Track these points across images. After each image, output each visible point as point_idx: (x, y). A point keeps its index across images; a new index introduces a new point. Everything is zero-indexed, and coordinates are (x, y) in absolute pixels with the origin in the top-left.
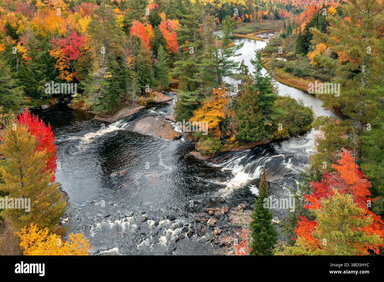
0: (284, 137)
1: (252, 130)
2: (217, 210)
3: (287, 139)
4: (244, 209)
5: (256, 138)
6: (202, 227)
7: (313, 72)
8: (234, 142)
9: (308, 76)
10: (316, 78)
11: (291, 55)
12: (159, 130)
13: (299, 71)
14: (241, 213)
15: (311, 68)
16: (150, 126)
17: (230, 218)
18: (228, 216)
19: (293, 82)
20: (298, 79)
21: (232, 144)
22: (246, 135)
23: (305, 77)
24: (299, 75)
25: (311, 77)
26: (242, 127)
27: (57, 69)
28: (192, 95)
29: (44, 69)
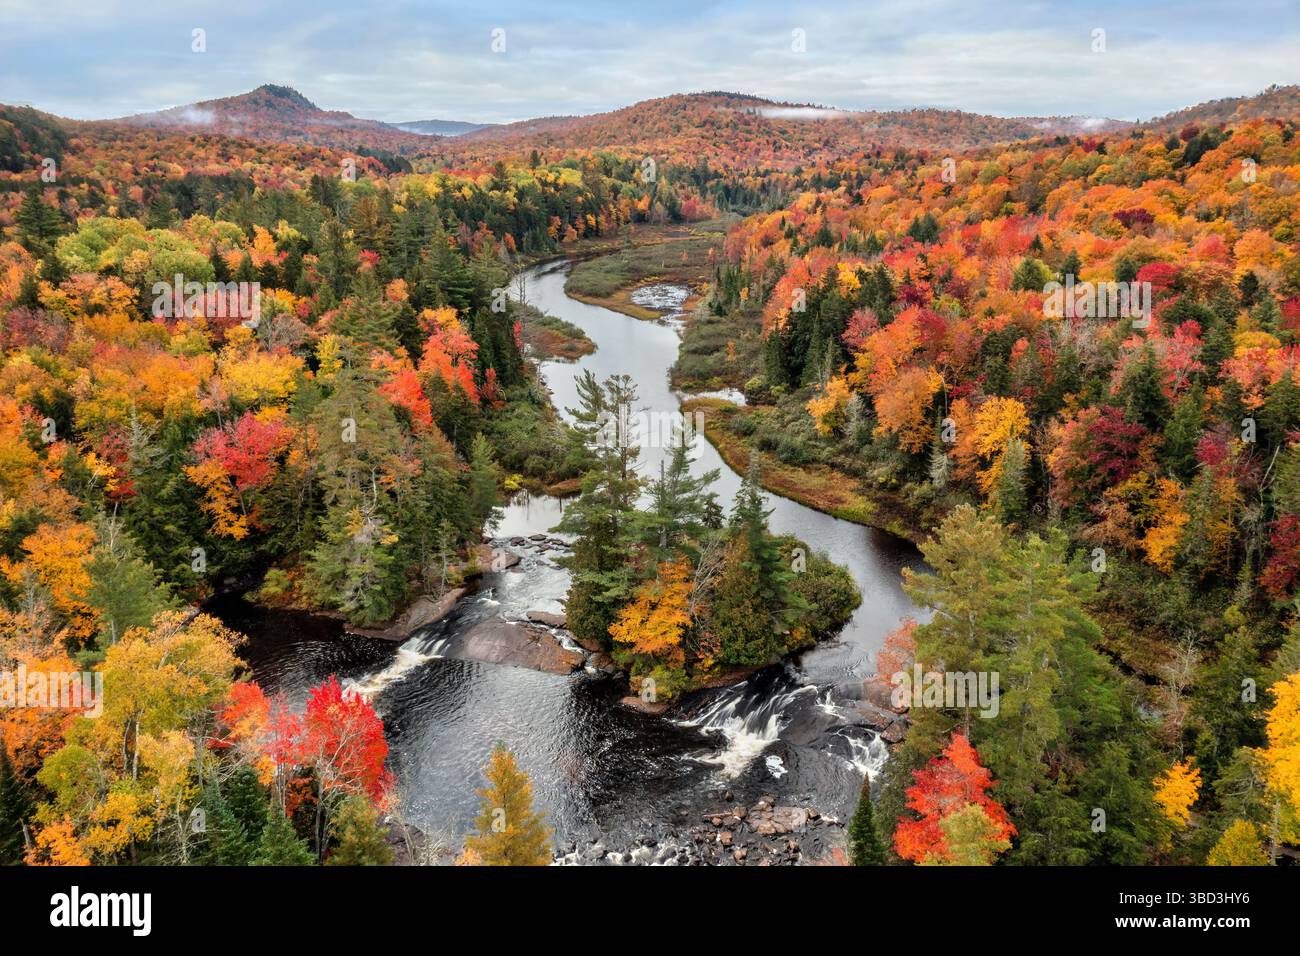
0: (805, 644)
1: (751, 645)
2: (726, 816)
3: (811, 648)
4: (773, 806)
5: (760, 658)
6: (711, 850)
7: (823, 449)
8: (711, 668)
9: (814, 460)
10: (833, 466)
11: (756, 386)
12: (530, 652)
13: (793, 450)
14: (770, 815)
15: (816, 439)
16: (504, 644)
17: (754, 826)
18: (748, 823)
19: (783, 483)
20: (793, 471)
21: (707, 673)
22: (738, 656)
23: (807, 464)
24: (796, 461)
25: (821, 466)
26: (729, 640)
27: (208, 511)
28: (613, 579)
29: (179, 516)
